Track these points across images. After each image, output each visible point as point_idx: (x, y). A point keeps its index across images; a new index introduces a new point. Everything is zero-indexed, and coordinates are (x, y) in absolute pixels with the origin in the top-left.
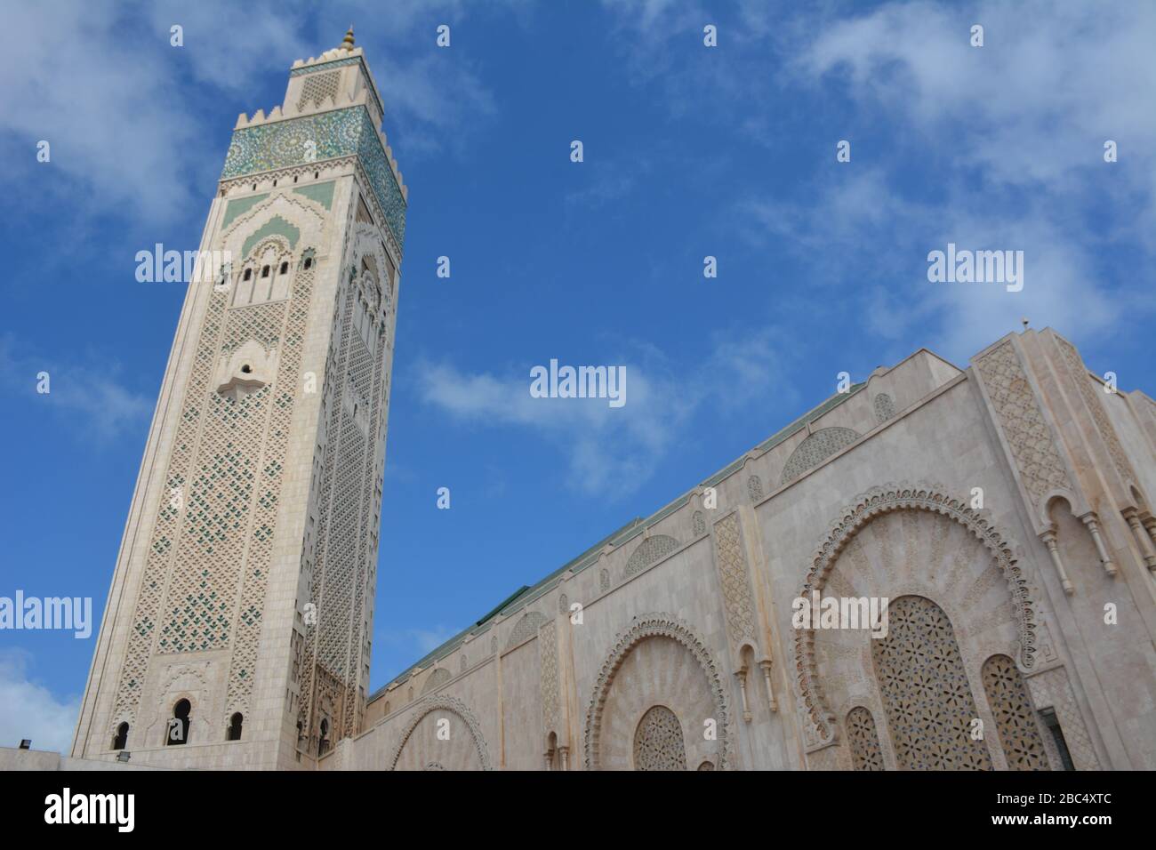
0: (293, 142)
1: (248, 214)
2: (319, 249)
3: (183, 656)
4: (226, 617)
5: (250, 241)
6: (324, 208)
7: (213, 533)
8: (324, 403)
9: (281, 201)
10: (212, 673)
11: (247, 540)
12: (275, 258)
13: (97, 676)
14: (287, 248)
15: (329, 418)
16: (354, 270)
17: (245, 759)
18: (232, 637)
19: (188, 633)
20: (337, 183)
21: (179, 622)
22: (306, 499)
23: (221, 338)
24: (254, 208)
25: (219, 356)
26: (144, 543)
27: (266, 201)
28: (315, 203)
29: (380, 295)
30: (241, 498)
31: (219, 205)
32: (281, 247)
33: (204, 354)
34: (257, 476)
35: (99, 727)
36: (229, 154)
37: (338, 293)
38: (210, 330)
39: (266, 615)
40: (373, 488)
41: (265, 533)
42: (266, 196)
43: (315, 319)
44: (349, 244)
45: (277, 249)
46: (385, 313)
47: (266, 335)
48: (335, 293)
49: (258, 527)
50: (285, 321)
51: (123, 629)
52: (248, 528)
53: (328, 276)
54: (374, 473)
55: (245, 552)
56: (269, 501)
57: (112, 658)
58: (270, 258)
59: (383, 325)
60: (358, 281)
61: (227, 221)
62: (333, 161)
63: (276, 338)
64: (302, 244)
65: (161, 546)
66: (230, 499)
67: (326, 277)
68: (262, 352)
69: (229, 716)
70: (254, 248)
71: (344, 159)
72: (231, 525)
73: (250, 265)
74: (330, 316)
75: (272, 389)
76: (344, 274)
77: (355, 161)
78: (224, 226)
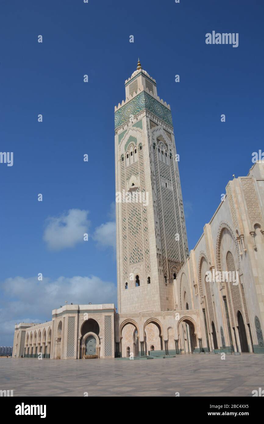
0: (129, 110)
1: (124, 137)
2: (142, 143)
3: (135, 264)
4: (142, 253)
5: (126, 146)
6: (141, 129)
7: (135, 231)
8: (153, 189)
9: (130, 131)
10: (142, 268)
11: (142, 232)
12: (133, 149)
13: (119, 272)
14: (135, 145)
15: (156, 192)
16: (154, 144)
17: (152, 288)
18: (144, 258)
19: (135, 258)
20: (142, 120)
21: (132, 256)
22: (153, 218)
23: (126, 177)
24: (125, 135)
25: (126, 182)
26: (121, 238)
27: (127, 132)
28: (138, 128)
29: (167, 145)
30: (139, 221)
31: (116, 137)
32: (133, 145)
33: (123, 183)
34: (141, 214)
35: (122, 284)
36: (115, 120)
37: (150, 154)
38: (123, 175)
39: (150, 251)
40: (179, 204)
41: (146, 229)
42: (126, 130)
43: (146, 164)
44: (150, 138)
45: (133, 146)
46: (171, 150)
47: (135, 173)
48: (149, 155)
49: (144, 228)
50: (139, 167)
51: (121, 260)
52: (142, 229)
53: (146, 150)
54: (178, 200)
55: (143, 235)
56: (145, 220)
57: (121, 267)
58: (132, 150)
59: (171, 154)
60: (157, 147)
61: (119, 141)
62: (140, 113)
63: (138, 173)
64: (138, 143)
65: (125, 237)
66: (137, 222)
67: (146, 151)
68: (136, 178)
69: (147, 278)
70: (127, 148)
71: (142, 111)
72: (138, 228)
73: (128, 153)
74: (149, 162)
75: (140, 188)
76: (150, 148)
77: (145, 111)
78: (119, 144)
